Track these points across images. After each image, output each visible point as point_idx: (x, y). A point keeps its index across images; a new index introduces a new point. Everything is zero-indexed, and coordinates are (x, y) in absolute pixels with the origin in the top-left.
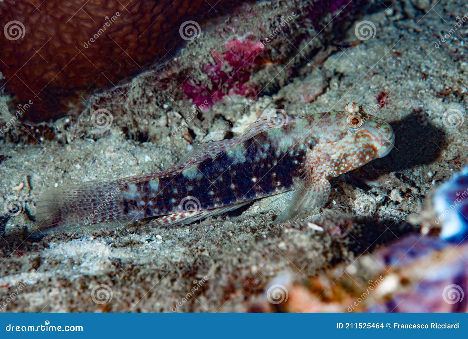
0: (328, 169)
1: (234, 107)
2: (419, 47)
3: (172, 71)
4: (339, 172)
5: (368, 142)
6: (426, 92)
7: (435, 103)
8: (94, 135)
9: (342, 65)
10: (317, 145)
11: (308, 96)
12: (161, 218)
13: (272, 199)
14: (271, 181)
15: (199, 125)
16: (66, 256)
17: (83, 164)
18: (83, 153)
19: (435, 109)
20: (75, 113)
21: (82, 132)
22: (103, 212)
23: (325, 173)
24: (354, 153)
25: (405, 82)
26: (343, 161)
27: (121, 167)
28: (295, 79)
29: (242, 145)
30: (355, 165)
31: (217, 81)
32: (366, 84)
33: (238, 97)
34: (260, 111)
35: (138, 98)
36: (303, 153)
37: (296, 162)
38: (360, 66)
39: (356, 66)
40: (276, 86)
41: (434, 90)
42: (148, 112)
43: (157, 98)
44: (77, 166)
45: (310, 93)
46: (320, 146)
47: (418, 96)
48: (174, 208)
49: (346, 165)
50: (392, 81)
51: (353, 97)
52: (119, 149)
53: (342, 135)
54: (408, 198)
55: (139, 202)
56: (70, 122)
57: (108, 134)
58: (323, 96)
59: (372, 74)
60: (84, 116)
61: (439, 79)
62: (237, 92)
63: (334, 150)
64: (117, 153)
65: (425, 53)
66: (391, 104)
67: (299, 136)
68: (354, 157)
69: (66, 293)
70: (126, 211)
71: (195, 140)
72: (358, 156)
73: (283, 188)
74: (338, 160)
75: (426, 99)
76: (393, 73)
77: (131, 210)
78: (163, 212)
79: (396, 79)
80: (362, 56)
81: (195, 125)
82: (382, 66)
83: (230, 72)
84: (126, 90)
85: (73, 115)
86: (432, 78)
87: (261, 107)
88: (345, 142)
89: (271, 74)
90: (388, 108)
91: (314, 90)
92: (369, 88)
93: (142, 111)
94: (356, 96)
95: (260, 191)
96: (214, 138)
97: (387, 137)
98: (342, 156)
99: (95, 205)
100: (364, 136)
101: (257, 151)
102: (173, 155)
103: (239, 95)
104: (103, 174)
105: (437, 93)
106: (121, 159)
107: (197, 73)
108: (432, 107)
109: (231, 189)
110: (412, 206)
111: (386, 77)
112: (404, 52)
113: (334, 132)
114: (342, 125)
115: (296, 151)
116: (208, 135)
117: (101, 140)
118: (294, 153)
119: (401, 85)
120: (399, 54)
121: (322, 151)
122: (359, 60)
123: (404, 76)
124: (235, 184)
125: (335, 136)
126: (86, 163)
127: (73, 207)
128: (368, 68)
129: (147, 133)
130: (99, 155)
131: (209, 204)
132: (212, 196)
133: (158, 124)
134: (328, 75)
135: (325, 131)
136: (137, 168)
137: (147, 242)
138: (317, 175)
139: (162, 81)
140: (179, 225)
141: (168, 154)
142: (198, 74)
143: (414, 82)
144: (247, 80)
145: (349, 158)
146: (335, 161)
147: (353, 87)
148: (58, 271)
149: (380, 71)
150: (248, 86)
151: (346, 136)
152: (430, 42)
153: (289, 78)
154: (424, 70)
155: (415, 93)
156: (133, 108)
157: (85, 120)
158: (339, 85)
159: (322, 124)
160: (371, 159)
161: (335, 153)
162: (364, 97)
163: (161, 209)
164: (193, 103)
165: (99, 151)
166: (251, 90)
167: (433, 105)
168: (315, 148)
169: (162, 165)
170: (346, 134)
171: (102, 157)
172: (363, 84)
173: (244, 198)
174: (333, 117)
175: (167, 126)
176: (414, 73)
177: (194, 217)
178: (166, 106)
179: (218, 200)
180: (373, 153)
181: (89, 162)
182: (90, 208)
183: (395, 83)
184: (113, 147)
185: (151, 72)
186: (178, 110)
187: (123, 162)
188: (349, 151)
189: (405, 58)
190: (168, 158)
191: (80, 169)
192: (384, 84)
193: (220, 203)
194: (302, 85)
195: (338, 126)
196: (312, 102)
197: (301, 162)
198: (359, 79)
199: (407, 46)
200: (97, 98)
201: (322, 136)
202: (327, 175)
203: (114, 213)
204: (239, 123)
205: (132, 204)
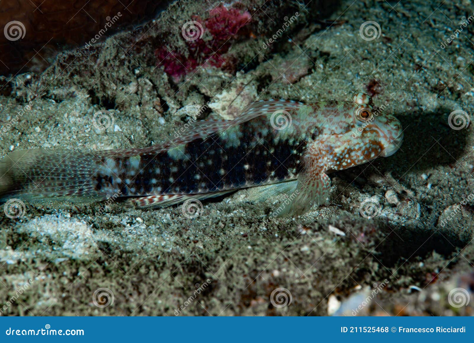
0: (329, 164)
1: (210, 80)
2: (410, 35)
3: (149, 33)
4: (340, 168)
5: (375, 138)
6: (420, 85)
7: (429, 98)
8: (56, 96)
9: (325, 45)
10: (320, 136)
11: (292, 75)
12: (138, 199)
13: (260, 188)
14: (265, 171)
15: (173, 96)
16: (43, 234)
17: (43, 127)
18: (44, 114)
19: (428, 105)
20: (39, 69)
21: (44, 91)
22: (73, 185)
23: (325, 167)
24: (360, 148)
25: (397, 71)
26: (347, 156)
27: (87, 135)
28: (275, 55)
29: (237, 128)
30: (358, 161)
31: (193, 49)
32: (354, 69)
33: (214, 69)
34: (240, 87)
35: (109, 61)
36: (303, 143)
37: (295, 152)
38: (346, 49)
39: (342, 48)
40: (255, 60)
41: (429, 84)
42: (118, 76)
43: (129, 62)
44: (36, 129)
45: (294, 73)
46: (324, 137)
47: (412, 89)
48: (153, 189)
49: (349, 161)
50: (383, 70)
51: (341, 82)
52: (85, 115)
53: (348, 128)
54: (407, 202)
55: (115, 179)
56: (31, 79)
57: (72, 96)
58: (306, 77)
59: (360, 58)
60: (48, 74)
61: (433, 72)
62: (212, 63)
63: (339, 143)
64: (83, 119)
65: (417, 41)
66: (382, 94)
67: (302, 124)
68: (359, 153)
69: (54, 278)
70: (98, 187)
71: (168, 112)
72: (363, 152)
73: (276, 179)
74: (341, 154)
75: (419, 92)
76: (384, 61)
77: (104, 186)
78: (140, 193)
79: (388, 68)
80: (349, 38)
81: (169, 96)
82: (371, 50)
83: (209, 41)
84: (99, 50)
85: (35, 72)
86: (426, 70)
87: (242, 84)
88: (351, 136)
89: (252, 47)
90: (379, 99)
91: (298, 70)
92: (358, 74)
93: (111, 75)
94: (344, 81)
95: (250, 179)
96: (189, 112)
97: (396, 134)
98: (346, 151)
99: (64, 176)
100: (372, 131)
101: (253, 135)
102: (145, 126)
103: (214, 67)
104: (66, 140)
105: (432, 87)
106: (87, 126)
107: (175, 38)
108: (426, 102)
109: (220, 174)
110: (411, 211)
111: (377, 64)
112: (394, 38)
113: (340, 124)
114: (350, 116)
115: (297, 140)
116: (183, 109)
117: (65, 102)
118: (294, 142)
119: (393, 74)
120: (389, 40)
121: (326, 143)
122: (344, 42)
123: (396, 65)
124: (225, 169)
125: (341, 128)
126: (47, 126)
127: (39, 175)
128: (355, 51)
129: (114, 99)
130: (62, 119)
131: (193, 189)
132: (197, 180)
133: (127, 90)
134: (314, 55)
135: (331, 121)
136: (106, 138)
137: (128, 225)
138: (316, 169)
139: (137, 44)
140: (157, 208)
141: (139, 125)
142: (176, 40)
143: (407, 73)
144: (225, 51)
145: (353, 154)
146: (338, 155)
147: (340, 71)
148: (39, 251)
149: (369, 56)
150: (225, 57)
151: (353, 129)
152: (422, 30)
153: (269, 54)
154: (417, 60)
155: (408, 85)
156: (102, 70)
157: (48, 78)
158: (325, 67)
159: (328, 114)
160: (376, 157)
161: (339, 147)
162: (352, 84)
163: (138, 189)
164: (165, 71)
165: (63, 114)
166: (228, 62)
167: (427, 100)
168: (317, 138)
169: (132, 137)
170: (353, 126)
171: (66, 122)
172: (351, 69)
173: (232, 186)
174: (340, 107)
175: (136, 93)
176: (406, 63)
177: (173, 201)
178: (137, 72)
179: (203, 185)
180: (379, 150)
181: (51, 125)
182: (58, 179)
183: (387, 72)
184: (78, 111)
185: (127, 33)
186: (149, 76)
187: (89, 130)
188: (355, 145)
189: (396, 45)
190: (139, 129)
191: (40, 133)
192: (374, 72)
193: (205, 188)
194: (284, 63)
195: (346, 118)
196: (295, 82)
197: (300, 152)
198: (346, 62)
199: (397, 32)
200: (66, 56)
201: (327, 126)
202: (327, 169)
203: (84, 187)
204: (218, 99)
205: (106, 180)
